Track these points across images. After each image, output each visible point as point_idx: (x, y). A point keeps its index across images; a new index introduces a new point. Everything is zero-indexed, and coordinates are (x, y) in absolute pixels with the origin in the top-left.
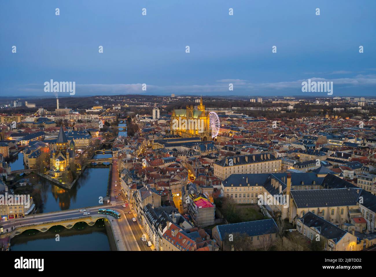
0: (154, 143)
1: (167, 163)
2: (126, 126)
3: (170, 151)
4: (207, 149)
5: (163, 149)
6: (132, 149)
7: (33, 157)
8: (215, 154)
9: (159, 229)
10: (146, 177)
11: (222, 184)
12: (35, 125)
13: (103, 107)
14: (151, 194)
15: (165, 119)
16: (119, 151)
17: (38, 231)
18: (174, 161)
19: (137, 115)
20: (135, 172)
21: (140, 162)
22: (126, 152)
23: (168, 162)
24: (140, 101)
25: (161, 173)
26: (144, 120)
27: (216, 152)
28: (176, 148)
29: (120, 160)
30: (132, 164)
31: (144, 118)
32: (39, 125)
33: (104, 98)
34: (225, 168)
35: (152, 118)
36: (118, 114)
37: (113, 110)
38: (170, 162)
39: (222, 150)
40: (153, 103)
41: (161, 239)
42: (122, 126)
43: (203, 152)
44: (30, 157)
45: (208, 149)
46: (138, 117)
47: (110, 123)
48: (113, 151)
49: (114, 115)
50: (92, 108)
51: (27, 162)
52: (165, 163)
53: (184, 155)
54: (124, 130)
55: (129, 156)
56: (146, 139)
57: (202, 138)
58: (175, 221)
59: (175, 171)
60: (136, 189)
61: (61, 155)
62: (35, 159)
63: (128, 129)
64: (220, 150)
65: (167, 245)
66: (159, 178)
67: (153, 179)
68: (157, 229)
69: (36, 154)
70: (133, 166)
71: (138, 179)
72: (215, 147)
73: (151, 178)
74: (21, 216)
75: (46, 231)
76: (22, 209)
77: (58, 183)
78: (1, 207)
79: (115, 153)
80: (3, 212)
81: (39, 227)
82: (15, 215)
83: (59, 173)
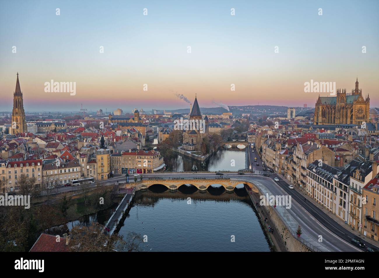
7: (166, 133)
13: (233, 114)
17: (167, 187)
19: (268, 118)
24: (269, 111)
29: (259, 136)
40: (283, 113)
46: (270, 119)
48: (249, 135)
52: (320, 139)
55: (270, 133)
60: (288, 155)
62: (168, 135)
69: (169, 131)
74: (149, 171)
75: (176, 188)
76: (151, 164)
77: (190, 156)
78: (130, 158)
79: (250, 138)
80: (132, 165)
81: (167, 183)
82: (144, 170)
83: (191, 147)
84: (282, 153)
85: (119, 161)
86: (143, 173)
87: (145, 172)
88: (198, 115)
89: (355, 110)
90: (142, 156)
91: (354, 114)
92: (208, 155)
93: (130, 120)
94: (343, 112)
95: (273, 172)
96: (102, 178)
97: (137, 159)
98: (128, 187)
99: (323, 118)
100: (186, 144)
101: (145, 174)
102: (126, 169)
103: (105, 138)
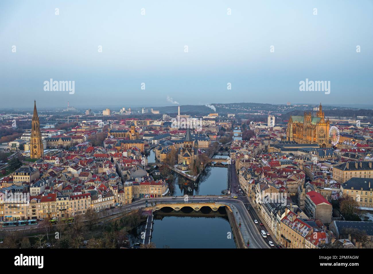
0: (270, 148)
1: (283, 165)
2: (241, 132)
3: (287, 155)
4: (325, 155)
5: (279, 153)
6: (249, 151)
7: (164, 153)
8: (335, 160)
9: (278, 215)
10: (263, 175)
11: (341, 187)
12: (162, 128)
13: (219, 115)
14: (270, 187)
15: (281, 126)
16: (237, 152)
17: (173, 209)
18: (291, 164)
19: (251, 122)
20: (253, 170)
21: (257, 162)
22: (243, 153)
23: (285, 164)
24: (254, 109)
25: (278, 173)
26: (259, 127)
27: (336, 158)
28: (293, 152)
29: (238, 160)
30: (250, 164)
31: (259, 125)
32: (165, 128)
33: (219, 106)
34: (345, 172)
35: (267, 125)
36: (233, 121)
37: (228, 117)
38: (287, 164)
39: (342, 157)
40: (267, 112)
41: (280, 223)
42: (237, 132)
43: (321, 157)
44: (162, 153)
45: (327, 155)
46: (253, 123)
47: (226, 128)
48: (231, 152)
49: (229, 121)
50: (209, 115)
51: (159, 157)
52: (281, 165)
53: (301, 159)
54: (239, 136)
55: (246, 157)
56: (262, 143)
57: (320, 145)
58: (292, 210)
59: (291, 172)
60: (255, 184)
61: (187, 152)
62: (166, 154)
63: (243, 134)
64: (340, 157)
65: (284, 229)
66: (276, 177)
67: (270, 177)
68: (275, 215)
69: (166, 151)
70: (251, 165)
71: (256, 176)
72: (334, 153)
73: (268, 177)
74: (159, 196)
75: (179, 210)
76: (161, 191)
77: (185, 176)
78: (145, 187)
79: (232, 155)
80: (147, 191)
81: (173, 206)
82: (155, 195)
83: (185, 168)
84: (251, 182)
85: (137, 189)
86: (155, 197)
87: (156, 196)
88: (190, 141)
89: (318, 130)
90: (154, 186)
91: (316, 134)
92: (198, 175)
93: (127, 132)
94: (308, 132)
95: (245, 195)
96: (128, 202)
97: (150, 188)
98: (148, 209)
99: (294, 134)
100: (181, 165)
101: (156, 198)
102: (143, 194)
103: (114, 158)
